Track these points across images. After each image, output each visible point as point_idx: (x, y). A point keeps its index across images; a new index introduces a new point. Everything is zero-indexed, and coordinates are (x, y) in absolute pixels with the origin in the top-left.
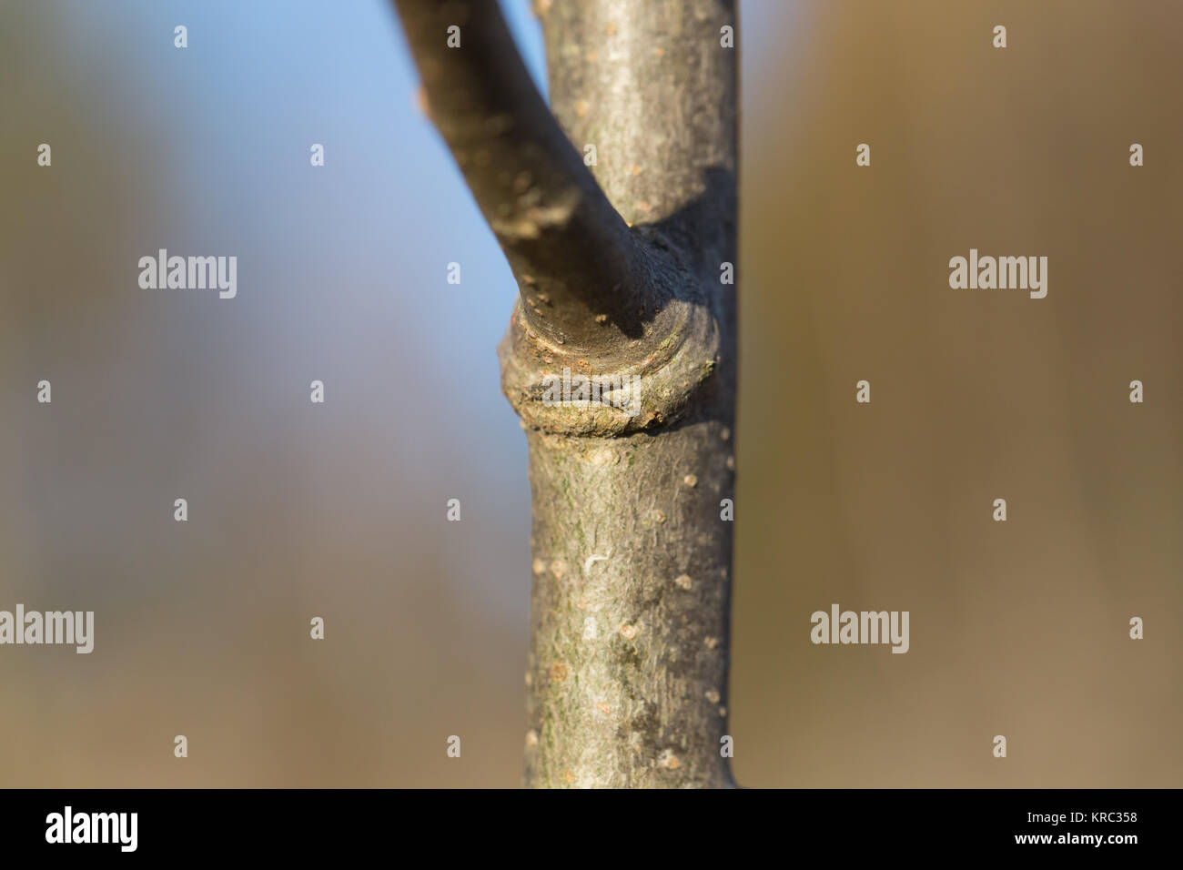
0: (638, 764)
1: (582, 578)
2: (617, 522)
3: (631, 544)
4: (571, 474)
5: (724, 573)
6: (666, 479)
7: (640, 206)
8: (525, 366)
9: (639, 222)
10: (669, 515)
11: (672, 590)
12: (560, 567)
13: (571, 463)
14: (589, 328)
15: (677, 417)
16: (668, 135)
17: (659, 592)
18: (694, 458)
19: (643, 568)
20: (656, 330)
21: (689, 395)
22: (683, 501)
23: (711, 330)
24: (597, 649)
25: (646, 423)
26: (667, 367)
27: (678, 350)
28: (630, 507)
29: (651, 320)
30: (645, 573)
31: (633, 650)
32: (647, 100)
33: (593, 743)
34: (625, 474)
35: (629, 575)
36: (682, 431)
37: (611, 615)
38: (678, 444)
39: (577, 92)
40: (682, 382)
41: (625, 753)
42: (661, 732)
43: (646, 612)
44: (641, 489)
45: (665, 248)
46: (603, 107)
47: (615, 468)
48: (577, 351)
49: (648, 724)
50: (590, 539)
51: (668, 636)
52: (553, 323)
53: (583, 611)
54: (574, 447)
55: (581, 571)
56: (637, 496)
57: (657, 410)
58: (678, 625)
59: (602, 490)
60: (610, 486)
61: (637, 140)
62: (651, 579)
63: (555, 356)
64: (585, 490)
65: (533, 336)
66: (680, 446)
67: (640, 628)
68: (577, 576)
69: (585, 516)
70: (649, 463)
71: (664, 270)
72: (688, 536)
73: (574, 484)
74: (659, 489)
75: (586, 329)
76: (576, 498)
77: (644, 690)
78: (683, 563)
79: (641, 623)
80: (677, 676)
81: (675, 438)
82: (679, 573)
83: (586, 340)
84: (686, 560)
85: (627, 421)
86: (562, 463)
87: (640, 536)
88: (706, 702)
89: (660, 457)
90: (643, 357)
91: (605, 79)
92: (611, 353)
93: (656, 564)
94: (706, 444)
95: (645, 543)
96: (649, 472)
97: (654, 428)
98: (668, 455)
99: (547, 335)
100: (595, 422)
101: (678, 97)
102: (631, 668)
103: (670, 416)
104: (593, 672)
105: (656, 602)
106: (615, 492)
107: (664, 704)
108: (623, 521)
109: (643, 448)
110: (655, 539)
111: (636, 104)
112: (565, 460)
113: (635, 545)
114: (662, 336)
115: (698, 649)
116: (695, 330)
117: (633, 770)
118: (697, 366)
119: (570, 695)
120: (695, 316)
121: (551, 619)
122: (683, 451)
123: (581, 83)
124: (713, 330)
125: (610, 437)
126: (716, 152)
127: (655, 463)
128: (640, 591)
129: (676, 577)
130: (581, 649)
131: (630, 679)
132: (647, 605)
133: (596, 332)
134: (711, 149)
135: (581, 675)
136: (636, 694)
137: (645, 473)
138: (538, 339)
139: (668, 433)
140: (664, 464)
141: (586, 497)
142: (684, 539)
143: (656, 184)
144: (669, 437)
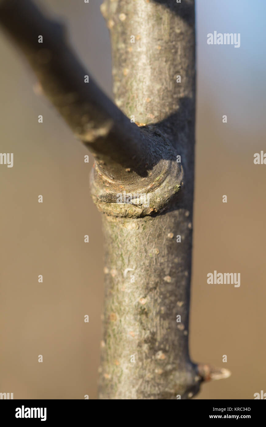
0: (147, 358)
1: (123, 277)
2: (138, 254)
3: (144, 263)
4: (119, 233)
5: (186, 274)
6: (160, 235)
7: (149, 116)
8: (98, 186)
9: (148, 123)
10: (161, 251)
11: (162, 283)
12: (114, 272)
13: (118, 228)
14: (123, 173)
15: (164, 209)
16: (163, 84)
17: (156, 284)
18: (172, 225)
19: (149, 274)
20: (154, 173)
21: (168, 200)
22: (167, 244)
23: (179, 170)
24: (129, 309)
25: (150, 212)
26: (159, 188)
27: (164, 181)
28: (143, 247)
29: (151, 169)
30: (150, 276)
31: (144, 309)
32: (153, 69)
33: (127, 349)
34: (141, 234)
35: (143, 277)
36: (167, 214)
37: (135, 294)
38: (165, 220)
39: (124, 64)
40: (166, 195)
41: (141, 353)
42: (157, 344)
43: (151, 293)
44: (148, 240)
45: (160, 135)
46: (134, 72)
47: (137, 231)
48: (119, 182)
49: (151, 340)
50: (126, 261)
51: (161, 303)
52: (108, 171)
53: (123, 292)
54: (120, 221)
55: (122, 274)
56: (147, 243)
57: (154, 207)
58: (165, 298)
59: (131, 240)
60: (135, 238)
61: (149, 87)
62: (153, 278)
63: (110, 184)
64: (124, 240)
65: (101, 175)
66: (167, 220)
67: (148, 299)
68: (121, 277)
69: (124, 251)
70: (152, 229)
71: (158, 146)
72: (170, 259)
73: (119, 237)
74: (156, 240)
75: (122, 174)
76: (121, 243)
77: (149, 326)
78: (167, 271)
79: (148, 297)
80: (164, 319)
81: (164, 218)
82: (165, 275)
83: (122, 178)
84: (169, 270)
85: (141, 212)
86: (115, 228)
87: (147, 260)
88: (178, 330)
89: (157, 226)
90: (148, 185)
91: (135, 59)
92: (134, 183)
93: (155, 272)
94: (178, 219)
95: (150, 263)
96: (152, 233)
97: (154, 214)
98: (160, 225)
99: (106, 175)
100: (127, 212)
101: (167, 67)
102: (144, 317)
103: (160, 209)
104: (127, 318)
105: (155, 288)
106: (137, 241)
107: (158, 332)
108: (140, 254)
109: (149, 222)
110: (155, 261)
111: (149, 71)
112: (116, 227)
113: (146, 264)
114: (156, 176)
115: (174, 307)
116: (171, 172)
117: (145, 361)
118: (172, 187)
119: (118, 327)
120: (172, 166)
121: (111, 294)
122: (167, 223)
123: (125, 61)
124: (180, 170)
125: (134, 218)
126: (184, 91)
127: (155, 229)
128: (148, 284)
129: (164, 277)
130: (122, 308)
131: (143, 321)
132: (151, 290)
133: (126, 175)
134: (182, 90)
135: (123, 319)
136: (146, 328)
137: (150, 233)
138: (103, 176)
139: (160, 216)
140: (159, 229)
141: (124, 243)
142: (168, 261)
143: (157, 106)
144: (160, 218)
